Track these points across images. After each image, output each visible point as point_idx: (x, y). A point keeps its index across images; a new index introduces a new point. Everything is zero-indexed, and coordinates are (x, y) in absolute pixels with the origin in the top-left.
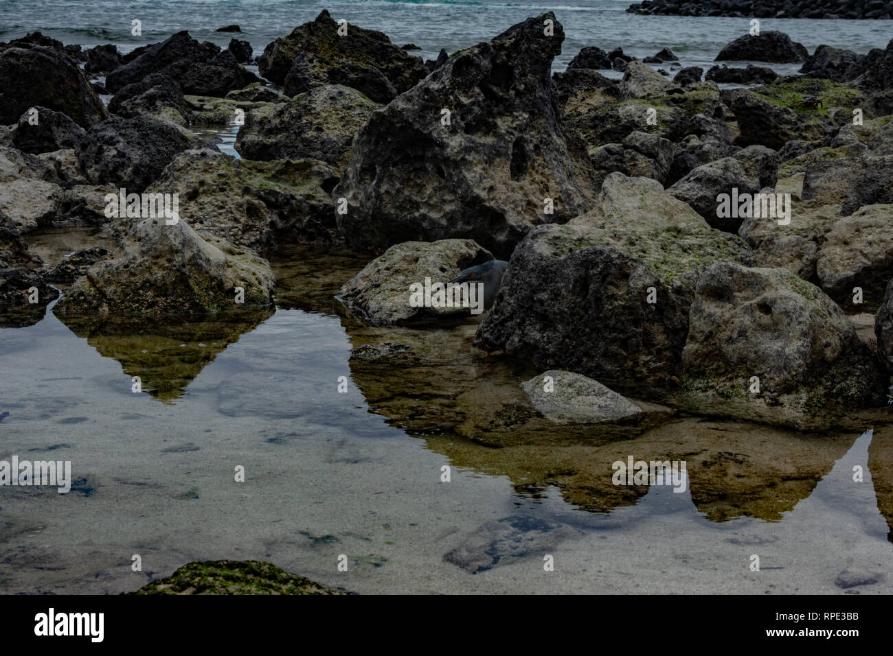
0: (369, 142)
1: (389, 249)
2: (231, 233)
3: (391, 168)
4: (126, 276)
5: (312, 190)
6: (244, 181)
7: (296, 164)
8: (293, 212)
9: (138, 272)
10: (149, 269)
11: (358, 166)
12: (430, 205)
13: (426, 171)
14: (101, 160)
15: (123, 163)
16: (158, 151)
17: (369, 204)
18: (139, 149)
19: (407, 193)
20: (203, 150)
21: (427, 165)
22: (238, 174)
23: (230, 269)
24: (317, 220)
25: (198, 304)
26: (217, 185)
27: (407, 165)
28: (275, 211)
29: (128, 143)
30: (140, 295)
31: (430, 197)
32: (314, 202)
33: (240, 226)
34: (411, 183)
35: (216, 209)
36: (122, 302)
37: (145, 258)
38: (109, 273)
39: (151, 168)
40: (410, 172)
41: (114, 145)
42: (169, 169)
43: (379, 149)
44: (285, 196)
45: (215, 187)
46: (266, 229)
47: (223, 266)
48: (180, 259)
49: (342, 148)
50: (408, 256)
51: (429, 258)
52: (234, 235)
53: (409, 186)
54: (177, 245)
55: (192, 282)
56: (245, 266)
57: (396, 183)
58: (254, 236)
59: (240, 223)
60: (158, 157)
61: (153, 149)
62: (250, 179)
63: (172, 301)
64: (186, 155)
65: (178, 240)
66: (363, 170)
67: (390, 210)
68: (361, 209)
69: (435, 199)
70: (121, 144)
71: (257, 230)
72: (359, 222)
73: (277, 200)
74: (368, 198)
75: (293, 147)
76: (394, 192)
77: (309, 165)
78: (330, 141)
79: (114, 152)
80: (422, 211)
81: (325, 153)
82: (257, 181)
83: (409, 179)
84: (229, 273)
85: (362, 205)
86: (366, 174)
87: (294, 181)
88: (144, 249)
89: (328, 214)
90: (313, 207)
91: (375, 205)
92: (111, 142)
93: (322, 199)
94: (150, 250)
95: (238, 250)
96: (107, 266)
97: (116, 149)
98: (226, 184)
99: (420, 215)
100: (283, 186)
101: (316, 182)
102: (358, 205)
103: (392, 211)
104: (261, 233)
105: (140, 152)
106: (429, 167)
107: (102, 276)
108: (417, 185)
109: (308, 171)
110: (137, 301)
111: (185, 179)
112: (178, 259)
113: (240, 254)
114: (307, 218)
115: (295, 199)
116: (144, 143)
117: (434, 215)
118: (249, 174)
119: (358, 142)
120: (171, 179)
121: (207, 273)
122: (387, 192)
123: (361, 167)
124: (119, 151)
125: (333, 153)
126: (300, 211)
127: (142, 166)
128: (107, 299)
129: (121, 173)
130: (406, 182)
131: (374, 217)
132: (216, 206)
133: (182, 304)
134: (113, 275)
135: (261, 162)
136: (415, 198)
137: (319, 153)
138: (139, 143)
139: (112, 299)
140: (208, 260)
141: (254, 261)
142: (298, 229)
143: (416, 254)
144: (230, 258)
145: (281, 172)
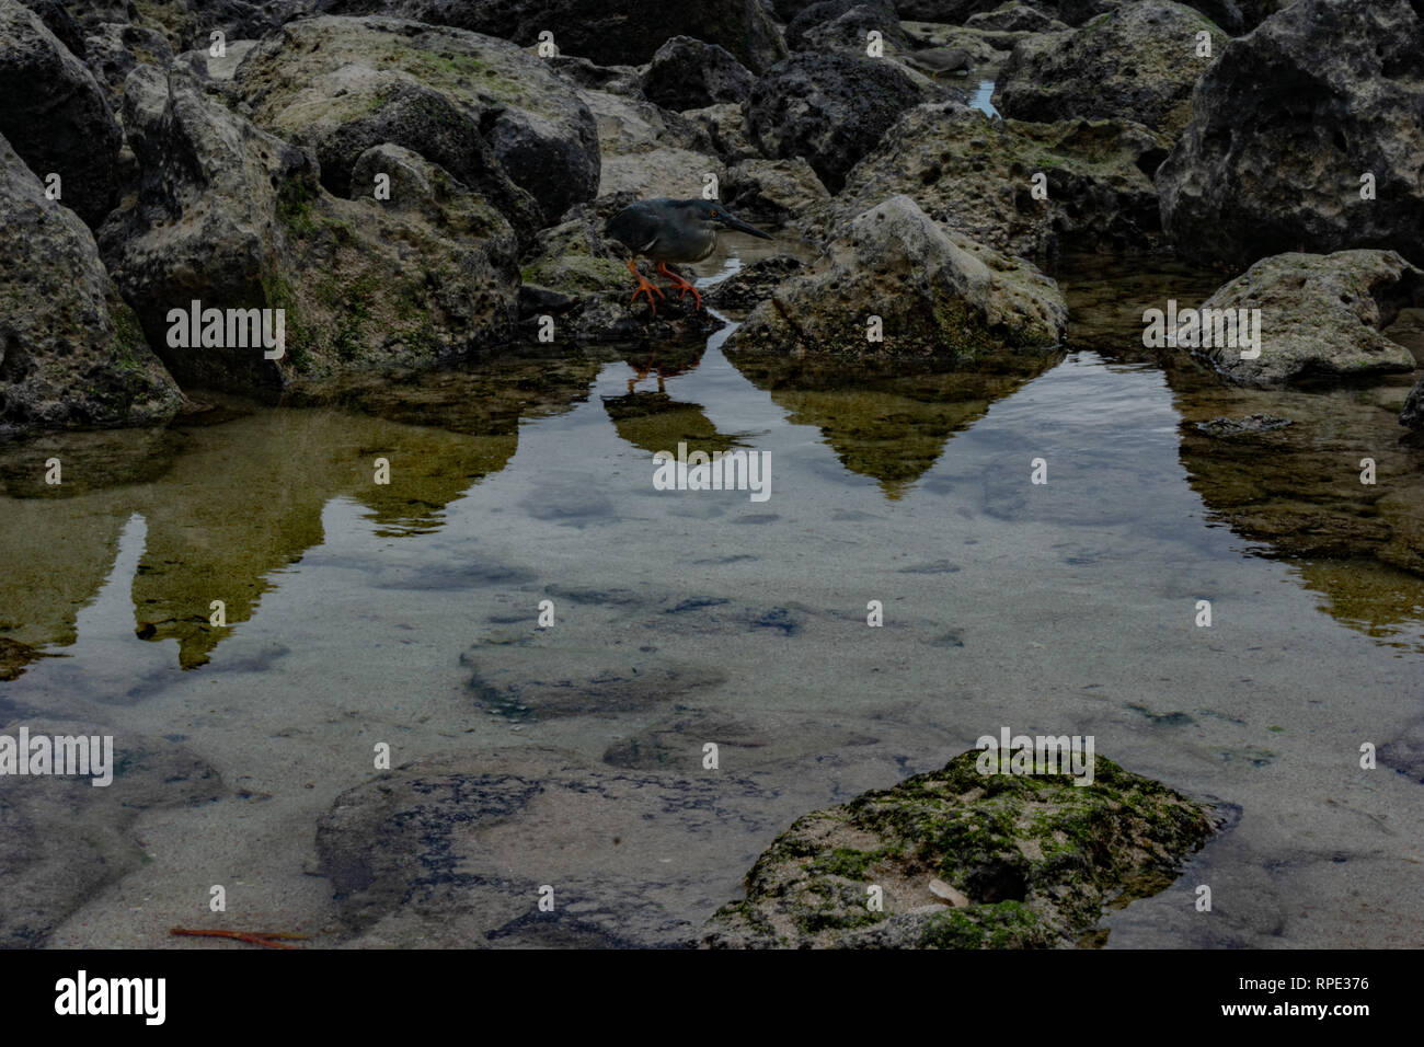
0: (1221, 91)
1: (1256, 265)
2: (992, 237)
3: (1256, 134)
4: (833, 301)
5: (1121, 169)
6: (1013, 154)
7: (1095, 128)
8: (1090, 205)
9: (852, 296)
10: (870, 290)
11: (1202, 130)
12: (1319, 194)
13: (1315, 139)
14: (783, 120)
15: (818, 125)
16: (874, 107)
17: (1217, 192)
18: (844, 103)
19: (1280, 174)
20: (948, 104)
21: (1317, 129)
22: (1003, 143)
23: (997, 294)
24: (1129, 218)
25: (945, 348)
26: (971, 161)
27: (1283, 129)
28: (1062, 203)
29: (826, 93)
30: (855, 332)
31: (1320, 182)
32: (1124, 189)
33: (1005, 226)
34: (1289, 159)
35: (967, 198)
36: (827, 343)
37: (864, 273)
38: (807, 295)
39: (861, 132)
40: (1288, 141)
41: (805, 96)
42: (891, 134)
43: (1238, 103)
44: (1079, 178)
45: (966, 164)
46: (1047, 232)
47: (987, 288)
48: (920, 274)
49: (1167, 102)
50: (1288, 276)
51: (1323, 280)
52: (996, 241)
53: (1284, 164)
54: (916, 252)
55: (937, 313)
56: (1020, 289)
57: (1264, 158)
58: (1027, 242)
59: (1006, 221)
60: (874, 116)
61: (865, 103)
62: (1023, 151)
63: (906, 342)
64: (920, 111)
65: (917, 245)
66: (1209, 136)
67: (1252, 202)
68: (1204, 200)
69: (1328, 185)
70: (815, 95)
71: (1032, 234)
72: (1200, 221)
73: (1065, 185)
74: (1217, 182)
75: (1087, 101)
76: (1259, 173)
77: (1118, 130)
78: (1149, 92)
79: (804, 108)
80: (1305, 204)
81: (1140, 110)
82: (1032, 154)
83: (1285, 153)
84: (996, 298)
85: (1205, 194)
86: (1213, 144)
87: (1092, 155)
88: (863, 258)
89: (1147, 208)
90: (1123, 198)
91: (1228, 193)
92: (799, 92)
93: (1137, 184)
94: (873, 260)
95: (1008, 264)
96: (804, 285)
97: (807, 102)
98: (984, 158)
99: (1302, 211)
100: (1075, 162)
101: (1128, 156)
102: (1199, 194)
103: (1256, 205)
104: (1039, 238)
105: (844, 108)
106: (1321, 132)
107: (796, 300)
108: (1298, 162)
109: (1116, 138)
110: (851, 342)
111: (919, 150)
112: (917, 275)
113: (1011, 269)
114: (1114, 215)
115: (1095, 184)
116: (850, 94)
117: (1326, 211)
118: (1022, 142)
119: (1202, 91)
120: (896, 149)
121: (961, 298)
122: (1248, 173)
123: (1206, 132)
124: (811, 107)
125: (1153, 110)
126: (1102, 203)
127: (848, 130)
128: (803, 337)
129: (813, 142)
130: (1280, 156)
131: (1225, 214)
132: (968, 194)
133: (921, 348)
134: (814, 300)
135: (1038, 124)
136: (1294, 183)
137: (1129, 110)
138: (843, 94)
139: (811, 338)
140: (964, 279)
141: (1035, 281)
142: (1097, 232)
143: (1302, 273)
144: (997, 275)
145: (1070, 141)
